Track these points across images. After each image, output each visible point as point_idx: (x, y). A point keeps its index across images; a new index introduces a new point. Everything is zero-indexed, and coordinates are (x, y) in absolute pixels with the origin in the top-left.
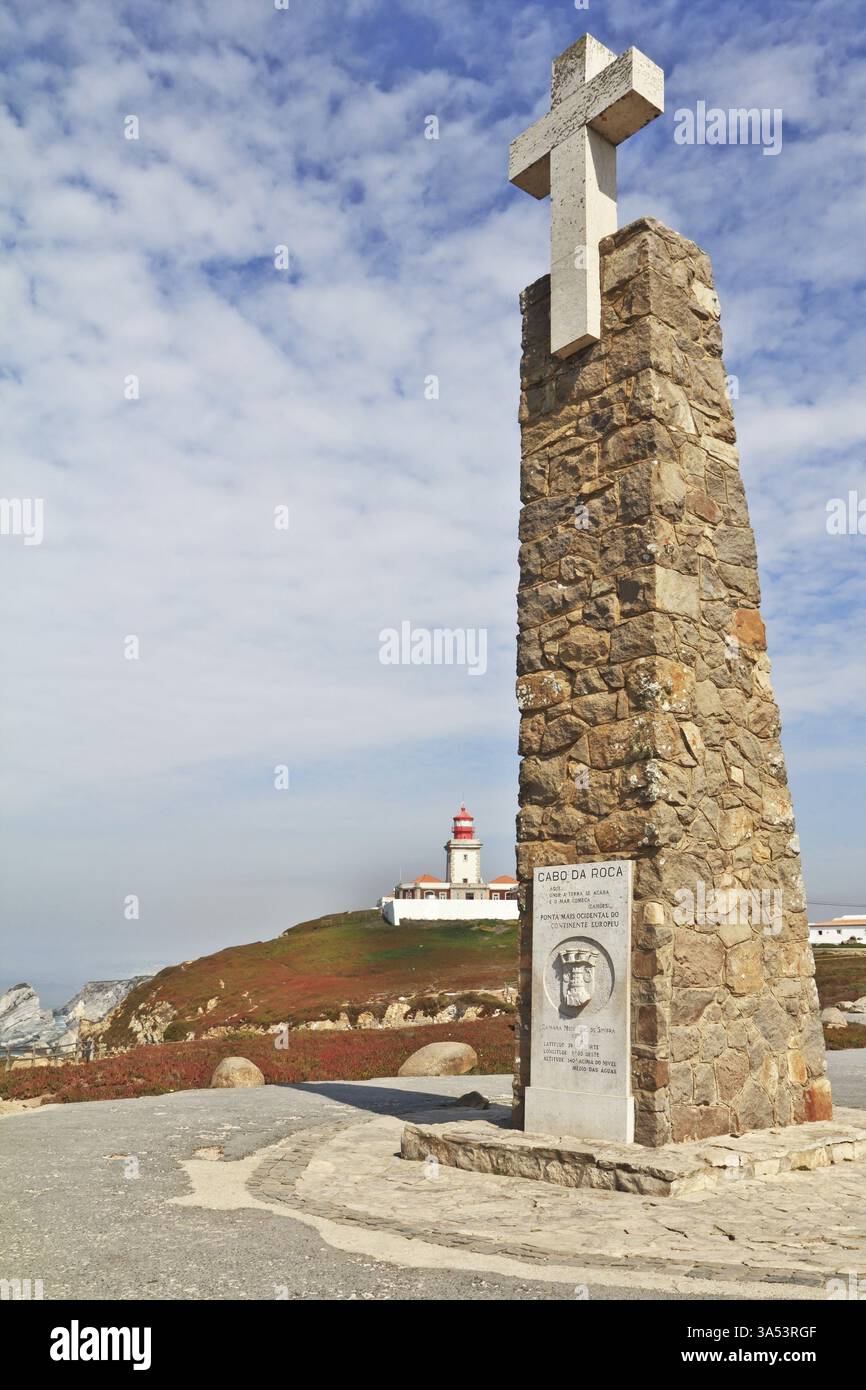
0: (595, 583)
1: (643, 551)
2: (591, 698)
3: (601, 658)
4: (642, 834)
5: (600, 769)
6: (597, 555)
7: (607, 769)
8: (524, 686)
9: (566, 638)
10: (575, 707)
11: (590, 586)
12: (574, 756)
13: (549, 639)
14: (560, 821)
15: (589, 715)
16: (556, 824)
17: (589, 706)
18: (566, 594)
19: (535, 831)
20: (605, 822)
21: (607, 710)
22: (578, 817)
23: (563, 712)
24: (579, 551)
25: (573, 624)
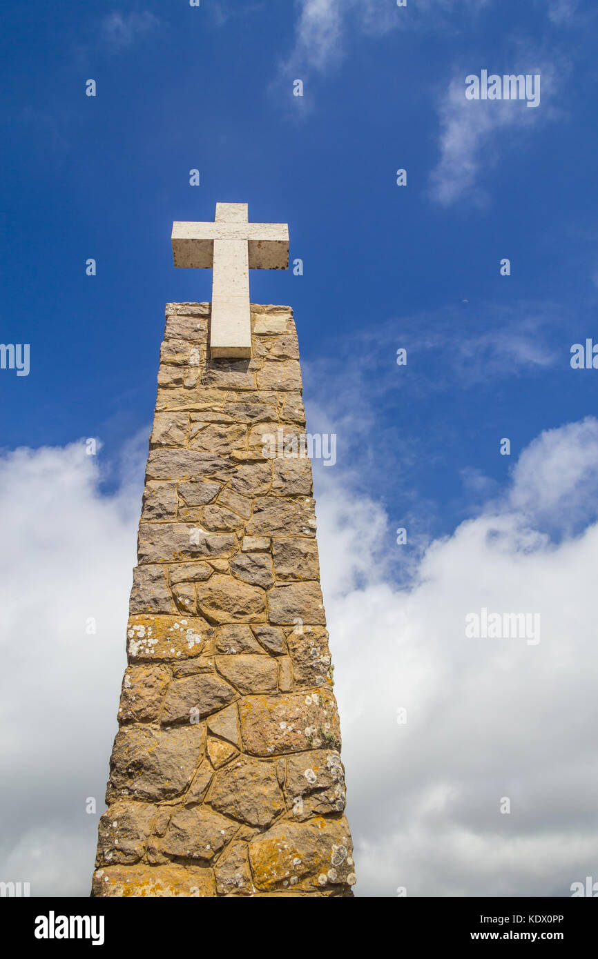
0: (246, 539)
1: (303, 524)
2: (244, 659)
3: (254, 615)
4: (326, 862)
5: (256, 755)
6: (248, 513)
7: (268, 757)
8: (142, 628)
9: (207, 585)
10: (219, 666)
11: (240, 539)
12: (216, 731)
13: (184, 581)
14: (189, 831)
15: (240, 679)
16: (182, 836)
17: (243, 669)
18: (207, 539)
19: (135, 846)
20: (268, 836)
21: (264, 677)
22: (221, 826)
23: (202, 670)
24: (227, 504)
25: (217, 571)
